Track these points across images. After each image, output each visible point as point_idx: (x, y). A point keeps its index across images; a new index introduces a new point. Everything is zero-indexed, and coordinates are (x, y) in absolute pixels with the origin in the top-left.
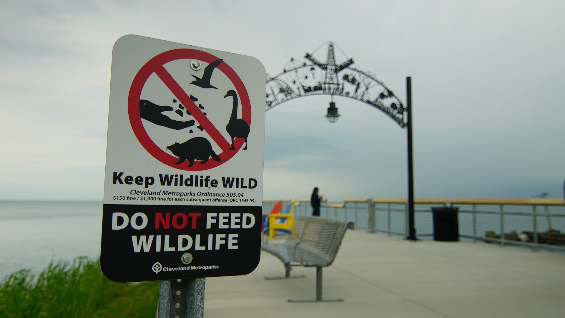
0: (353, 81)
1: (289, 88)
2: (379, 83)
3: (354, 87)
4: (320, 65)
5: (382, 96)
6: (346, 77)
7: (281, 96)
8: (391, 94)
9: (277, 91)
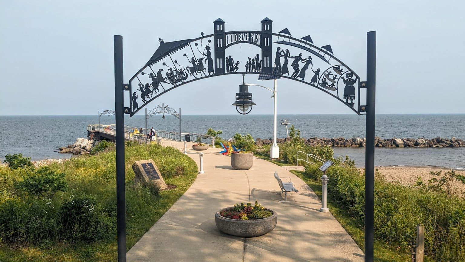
0: (168, 110)
1: (154, 113)
2: (174, 110)
3: (168, 111)
4: (160, 107)
5: (174, 113)
6: (166, 109)
7: (153, 114)
8: (176, 112)
9: (152, 113)
